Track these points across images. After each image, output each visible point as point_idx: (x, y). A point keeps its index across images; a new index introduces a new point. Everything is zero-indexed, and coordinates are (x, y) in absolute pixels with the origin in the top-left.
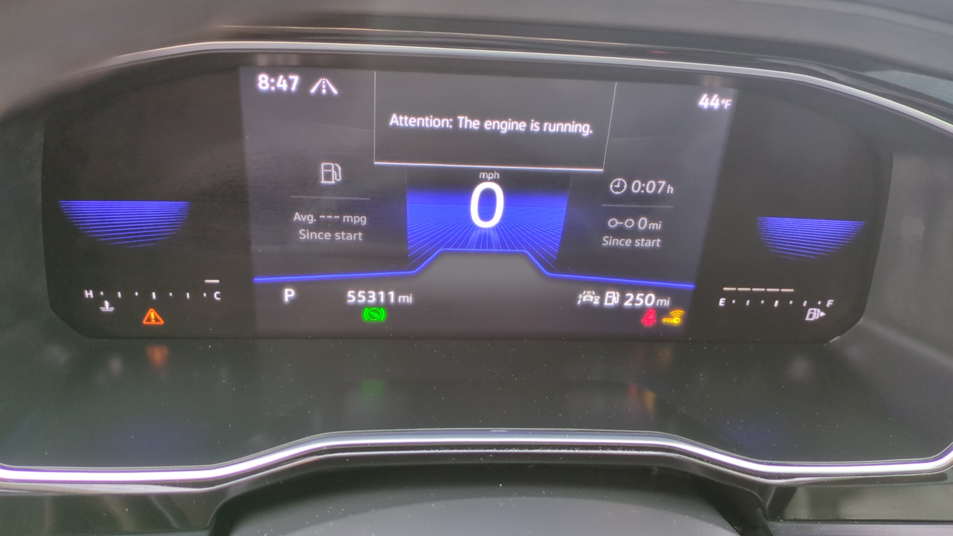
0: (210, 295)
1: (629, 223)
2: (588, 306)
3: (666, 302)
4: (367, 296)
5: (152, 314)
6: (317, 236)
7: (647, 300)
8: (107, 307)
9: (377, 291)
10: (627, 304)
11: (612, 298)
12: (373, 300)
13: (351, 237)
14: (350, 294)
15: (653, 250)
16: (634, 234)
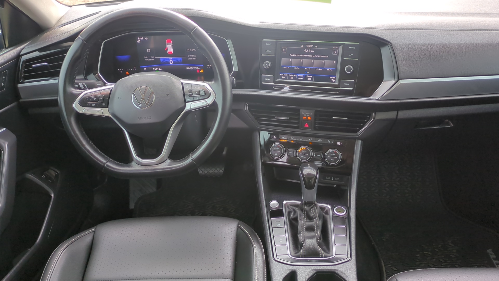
0: (135, 69)
1: (191, 56)
2: (188, 69)
3: (200, 68)
4: (156, 69)
5: (127, 72)
6: (148, 60)
7: (197, 68)
8: (121, 72)
9: (157, 68)
10: (194, 69)
11: (192, 68)
12: (157, 70)
13: (152, 60)
14: (153, 69)
15: (195, 60)
16: (192, 57)
